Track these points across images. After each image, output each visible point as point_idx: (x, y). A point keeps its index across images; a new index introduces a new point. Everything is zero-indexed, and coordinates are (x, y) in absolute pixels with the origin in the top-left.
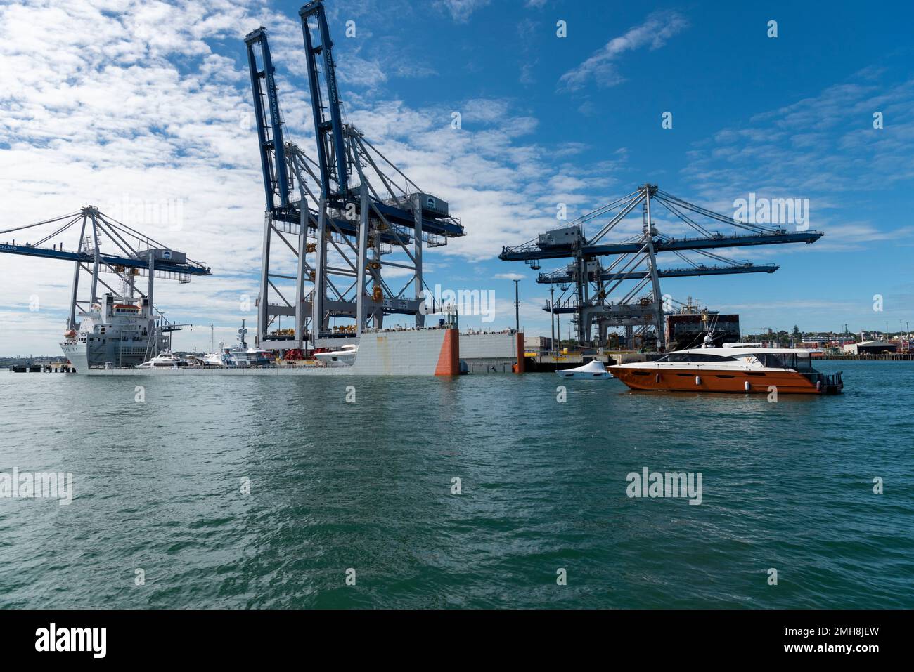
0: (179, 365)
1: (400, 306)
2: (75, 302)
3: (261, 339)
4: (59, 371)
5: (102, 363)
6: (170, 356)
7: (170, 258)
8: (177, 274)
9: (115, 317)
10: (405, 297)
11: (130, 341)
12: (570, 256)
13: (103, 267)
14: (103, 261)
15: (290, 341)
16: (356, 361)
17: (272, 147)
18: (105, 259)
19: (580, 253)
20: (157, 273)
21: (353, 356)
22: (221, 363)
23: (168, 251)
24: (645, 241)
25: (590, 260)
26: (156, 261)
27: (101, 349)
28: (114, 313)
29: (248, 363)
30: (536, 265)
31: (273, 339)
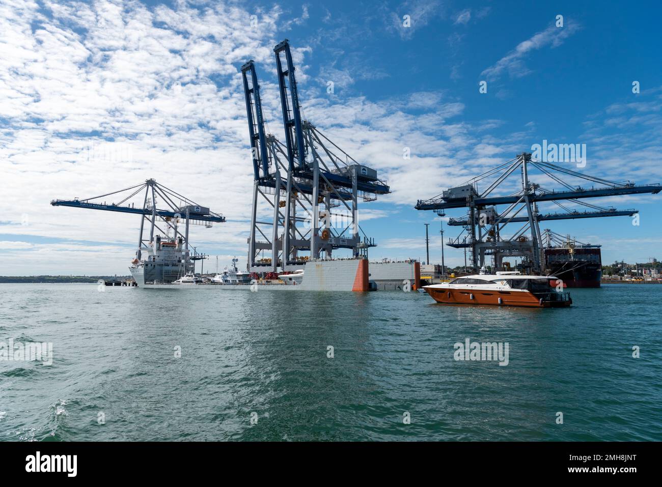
0: (197, 282)
1: (341, 243)
2: (141, 241)
3: (251, 266)
4: (131, 285)
5: (152, 280)
6: (192, 276)
7: (200, 211)
8: (204, 222)
9: (162, 250)
10: (345, 236)
11: (170, 266)
12: (465, 206)
13: (158, 217)
14: (157, 214)
15: (269, 267)
16: (303, 281)
17: (258, 138)
18: (159, 213)
19: (473, 204)
20: (191, 221)
21: (301, 277)
22: (221, 281)
23: (198, 207)
24: (521, 194)
25: (482, 209)
26: (190, 214)
27: (153, 271)
28: (161, 248)
29: (238, 282)
30: (442, 213)
31: (258, 265)
